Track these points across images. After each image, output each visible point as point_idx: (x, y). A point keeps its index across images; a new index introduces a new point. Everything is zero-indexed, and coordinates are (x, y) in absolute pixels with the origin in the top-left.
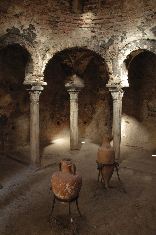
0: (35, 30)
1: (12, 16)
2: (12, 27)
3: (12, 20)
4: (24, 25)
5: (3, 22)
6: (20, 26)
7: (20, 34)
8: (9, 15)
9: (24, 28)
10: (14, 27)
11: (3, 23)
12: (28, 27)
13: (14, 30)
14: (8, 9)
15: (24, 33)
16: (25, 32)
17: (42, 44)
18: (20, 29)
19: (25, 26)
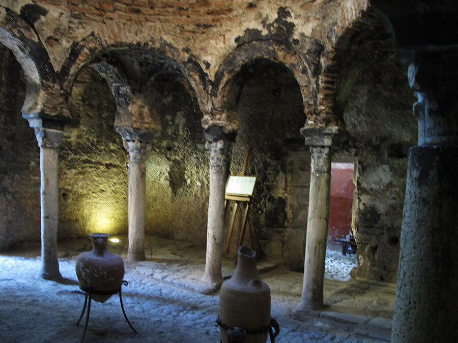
0: (291, 16)
1: (241, 11)
2: (246, 31)
3: (244, 19)
4: (267, 18)
5: (229, 29)
6: (260, 21)
7: (262, 38)
8: (235, 13)
9: (268, 23)
10: (248, 29)
11: (230, 31)
12: (276, 16)
13: (250, 33)
14: (232, 4)
15: (270, 31)
16: (272, 28)
17: (307, 40)
18: (260, 28)
19: (270, 17)
